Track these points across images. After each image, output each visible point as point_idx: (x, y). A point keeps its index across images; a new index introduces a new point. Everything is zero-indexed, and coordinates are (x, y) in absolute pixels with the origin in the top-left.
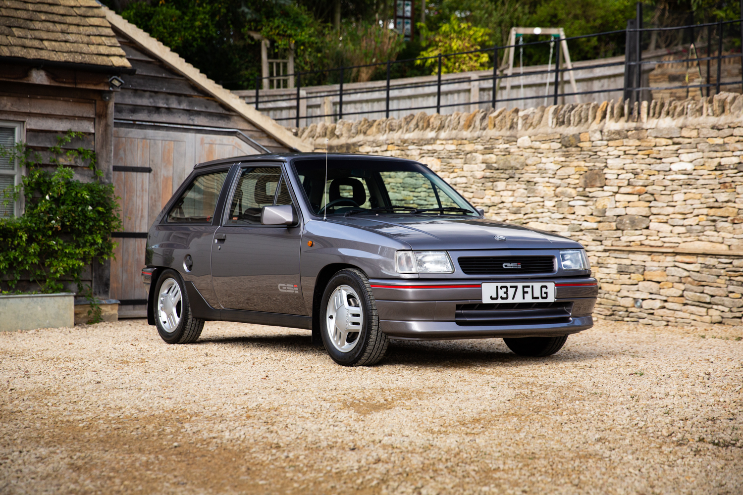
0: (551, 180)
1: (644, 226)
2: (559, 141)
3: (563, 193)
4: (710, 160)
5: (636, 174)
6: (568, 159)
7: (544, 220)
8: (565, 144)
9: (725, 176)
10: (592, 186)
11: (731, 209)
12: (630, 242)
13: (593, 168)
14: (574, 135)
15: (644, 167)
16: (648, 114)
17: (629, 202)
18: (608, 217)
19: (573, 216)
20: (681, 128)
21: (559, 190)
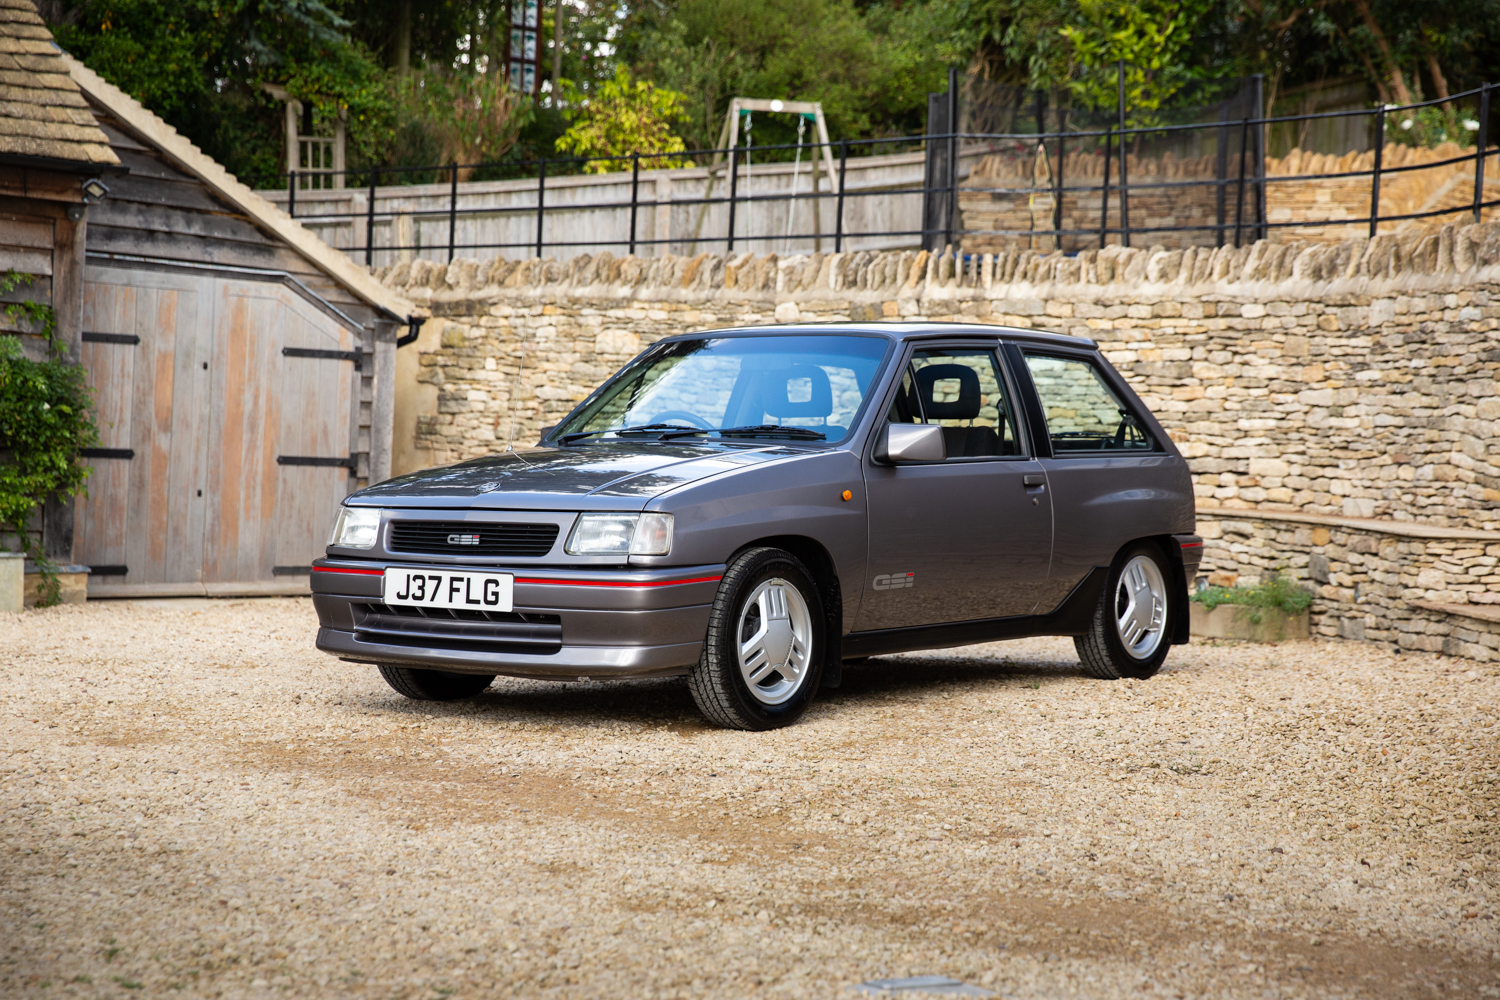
2: (847, 313)
14: (872, 305)
16: (994, 274)
20: (1046, 301)
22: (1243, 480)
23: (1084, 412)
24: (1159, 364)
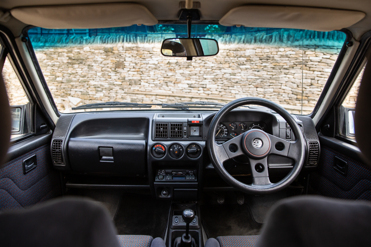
0: (100, 65)
1: (139, 84)
2: (103, 50)
3: (105, 70)
4: (165, 60)
5: (136, 64)
6: (107, 57)
7: (97, 80)
8: (106, 51)
9: (171, 66)
10: (119, 68)
11: (174, 79)
12: (134, 90)
13: (119, 61)
14: (110, 48)
15: (139, 61)
16: (140, 42)
17: (134, 75)
18: (126, 80)
19: (110, 79)
20: (153, 48)
21: (103, 69)
22: (205, 89)
23: (163, 73)
24: (183, 63)
